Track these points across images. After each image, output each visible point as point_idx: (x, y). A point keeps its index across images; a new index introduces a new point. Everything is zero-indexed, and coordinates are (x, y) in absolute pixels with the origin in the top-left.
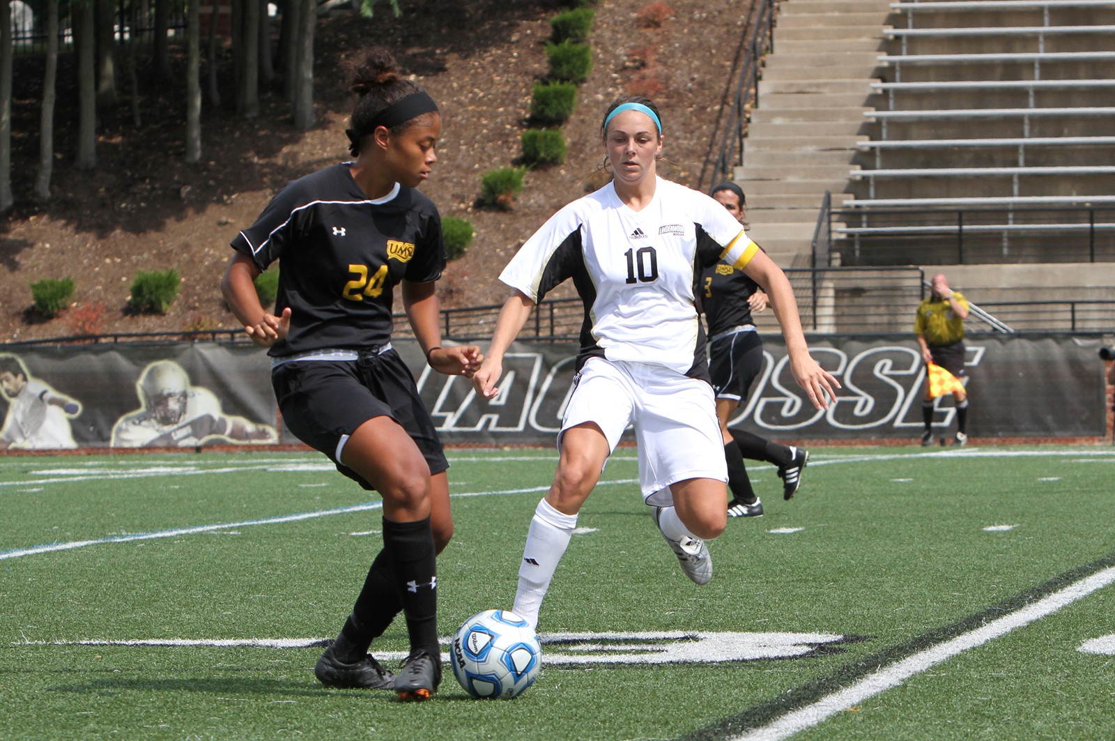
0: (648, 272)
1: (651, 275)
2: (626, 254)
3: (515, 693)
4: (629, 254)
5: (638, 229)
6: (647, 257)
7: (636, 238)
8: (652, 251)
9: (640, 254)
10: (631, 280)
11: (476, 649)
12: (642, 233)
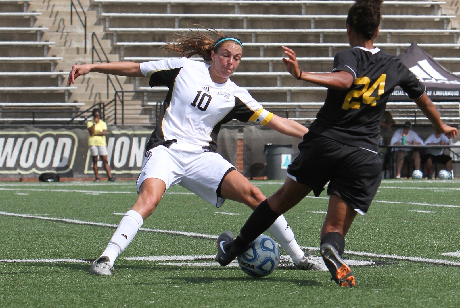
0: (203, 106)
1: (203, 108)
2: (198, 92)
3: (278, 257)
4: (199, 92)
5: (208, 88)
6: (206, 99)
7: (205, 90)
8: (210, 98)
9: (204, 95)
10: (193, 104)
11: (252, 256)
12: (208, 90)
